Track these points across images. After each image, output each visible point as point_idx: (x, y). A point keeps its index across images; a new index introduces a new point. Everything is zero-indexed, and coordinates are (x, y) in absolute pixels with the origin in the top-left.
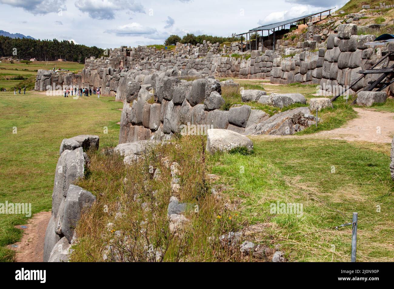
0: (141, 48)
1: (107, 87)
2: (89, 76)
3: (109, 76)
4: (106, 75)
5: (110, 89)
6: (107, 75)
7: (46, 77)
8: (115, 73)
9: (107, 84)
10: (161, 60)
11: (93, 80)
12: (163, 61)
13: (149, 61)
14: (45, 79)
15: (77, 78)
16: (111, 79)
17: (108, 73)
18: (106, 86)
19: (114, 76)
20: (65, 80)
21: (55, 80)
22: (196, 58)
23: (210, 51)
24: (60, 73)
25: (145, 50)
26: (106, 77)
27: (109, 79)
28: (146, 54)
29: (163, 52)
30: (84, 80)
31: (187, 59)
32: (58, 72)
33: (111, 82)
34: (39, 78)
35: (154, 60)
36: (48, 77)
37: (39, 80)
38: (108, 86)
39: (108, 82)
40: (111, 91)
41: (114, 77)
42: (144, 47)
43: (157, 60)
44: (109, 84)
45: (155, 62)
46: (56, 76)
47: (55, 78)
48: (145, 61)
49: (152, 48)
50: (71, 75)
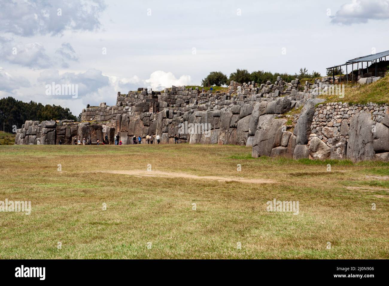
0: (177, 90)
1: (164, 134)
2: (127, 123)
3: (167, 119)
4: (162, 118)
5: (169, 136)
6: (165, 118)
7: (49, 129)
8: (175, 115)
9: (164, 129)
10: (221, 102)
11: (133, 128)
12: (225, 103)
13: (198, 105)
14: (48, 132)
15: (96, 130)
16: (170, 123)
17: (165, 116)
18: (163, 132)
19: (174, 119)
20: (80, 132)
21: (61, 133)
22: (277, 97)
23: (286, 90)
24: (68, 123)
25: (183, 92)
26: (162, 120)
27: (167, 124)
28: (184, 97)
29: (210, 94)
30: (120, 128)
31: (265, 98)
32: (65, 122)
33: (170, 127)
34: (27, 133)
35: (212, 103)
36: (52, 129)
37: (27, 135)
38: (166, 132)
39: (166, 127)
40: (170, 138)
41: (175, 121)
42: (181, 88)
43: (217, 102)
44: (167, 129)
45: (214, 105)
46: (62, 128)
47: (62, 130)
48: (191, 105)
49: (193, 90)
50: (88, 126)
